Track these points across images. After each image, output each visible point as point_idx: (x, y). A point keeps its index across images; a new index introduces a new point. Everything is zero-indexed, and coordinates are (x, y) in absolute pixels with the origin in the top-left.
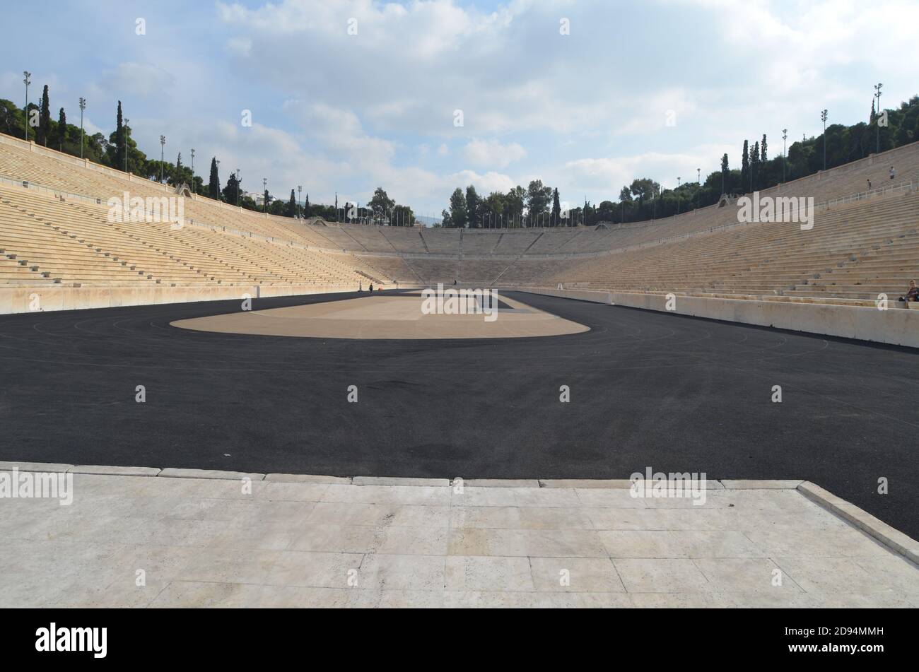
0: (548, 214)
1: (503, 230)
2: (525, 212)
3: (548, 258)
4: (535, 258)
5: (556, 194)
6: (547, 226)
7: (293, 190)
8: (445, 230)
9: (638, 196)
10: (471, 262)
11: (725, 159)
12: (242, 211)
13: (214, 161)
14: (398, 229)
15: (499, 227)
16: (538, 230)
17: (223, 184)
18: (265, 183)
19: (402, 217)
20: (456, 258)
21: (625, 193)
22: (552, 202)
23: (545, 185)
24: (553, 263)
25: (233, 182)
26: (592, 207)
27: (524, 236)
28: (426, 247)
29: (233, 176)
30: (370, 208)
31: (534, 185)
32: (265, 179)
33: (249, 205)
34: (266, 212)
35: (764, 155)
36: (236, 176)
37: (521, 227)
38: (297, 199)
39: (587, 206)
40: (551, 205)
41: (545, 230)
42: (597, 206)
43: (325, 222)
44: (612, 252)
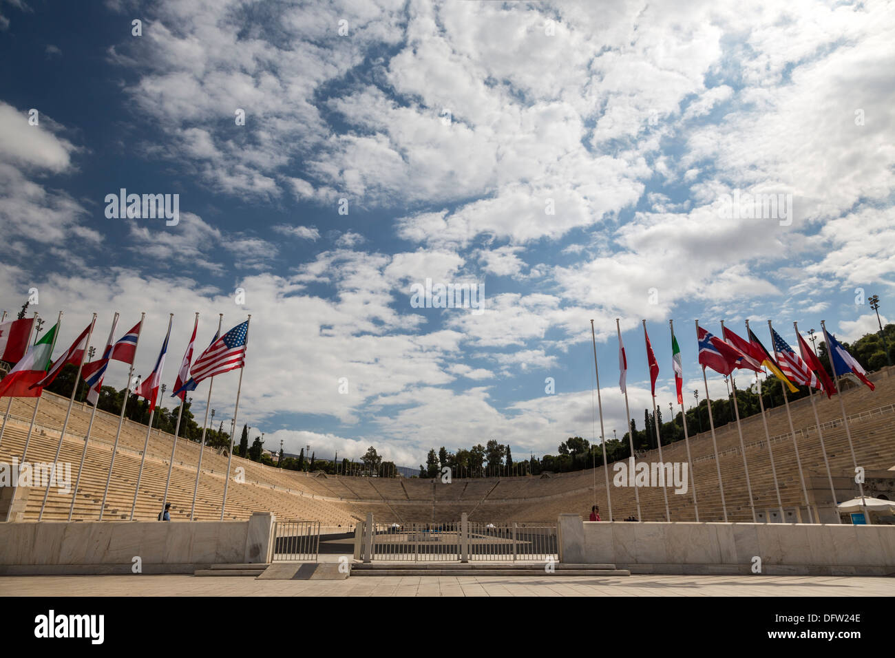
0: (502, 466)
1: (468, 480)
2: (485, 465)
3: (504, 502)
4: (494, 503)
5: (508, 449)
6: (502, 475)
7: (302, 449)
8: (422, 480)
9: (572, 450)
10: (443, 507)
11: (633, 424)
12: (263, 467)
13: (245, 427)
14: (384, 479)
15: (464, 477)
16: (495, 479)
17: (250, 445)
18: (282, 444)
19: (388, 470)
20: (430, 504)
21: (562, 449)
22: (505, 456)
23: (499, 443)
24: (508, 506)
25: (258, 443)
26: (537, 459)
27: (485, 484)
28: (407, 495)
29: (258, 439)
30: (362, 461)
31: (491, 444)
32: (282, 441)
33: (267, 462)
34: (280, 467)
35: (660, 420)
36: (260, 438)
37: (482, 476)
38: (305, 455)
39: (533, 460)
40: (504, 459)
41: (501, 478)
42: (541, 459)
43: (326, 475)
44: (555, 497)
